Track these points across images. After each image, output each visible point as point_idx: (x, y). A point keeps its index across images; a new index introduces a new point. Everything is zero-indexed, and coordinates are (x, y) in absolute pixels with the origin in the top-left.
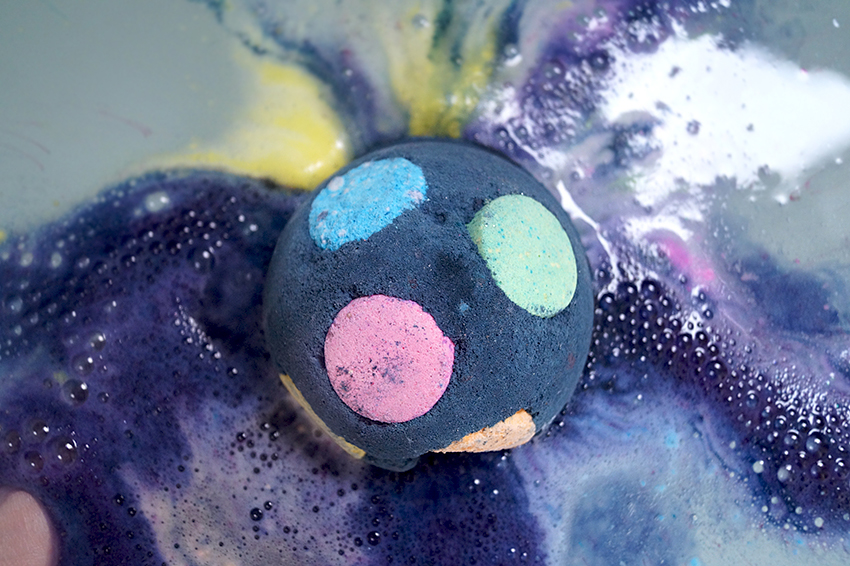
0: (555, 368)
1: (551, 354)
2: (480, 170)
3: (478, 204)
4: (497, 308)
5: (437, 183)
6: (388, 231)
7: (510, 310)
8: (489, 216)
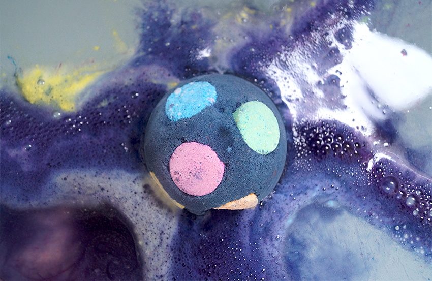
0: (267, 176)
1: (265, 170)
2: (240, 90)
3: (238, 105)
4: (243, 150)
5: (221, 95)
6: (199, 115)
7: (249, 151)
8: (243, 111)
